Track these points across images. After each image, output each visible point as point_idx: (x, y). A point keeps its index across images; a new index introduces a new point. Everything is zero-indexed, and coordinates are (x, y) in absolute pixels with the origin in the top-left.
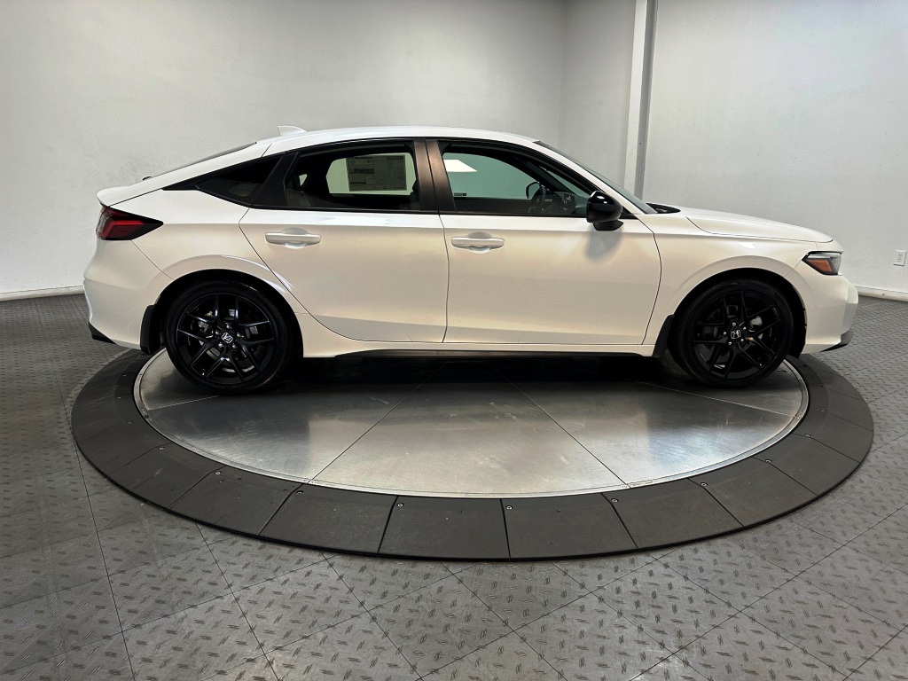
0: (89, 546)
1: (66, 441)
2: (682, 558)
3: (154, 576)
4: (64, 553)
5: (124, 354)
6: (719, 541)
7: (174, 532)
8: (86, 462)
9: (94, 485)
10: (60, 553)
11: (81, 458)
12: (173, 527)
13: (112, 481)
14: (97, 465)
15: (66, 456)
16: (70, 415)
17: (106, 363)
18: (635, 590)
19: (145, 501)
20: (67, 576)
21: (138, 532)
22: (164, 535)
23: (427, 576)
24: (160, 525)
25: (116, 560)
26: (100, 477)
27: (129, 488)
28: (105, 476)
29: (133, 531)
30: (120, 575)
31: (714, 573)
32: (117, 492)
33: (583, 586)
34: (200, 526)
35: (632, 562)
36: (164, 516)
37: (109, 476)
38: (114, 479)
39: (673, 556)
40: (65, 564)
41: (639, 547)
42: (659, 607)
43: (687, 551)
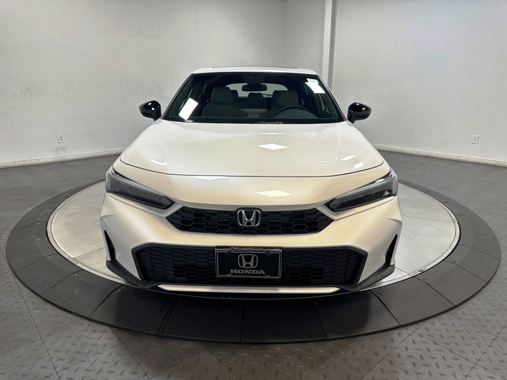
0: (38, 350)
2: (427, 330)
3: (90, 371)
4: (20, 357)
5: (34, 209)
6: (444, 316)
7: (96, 335)
8: (23, 286)
9: (32, 303)
10: (17, 357)
11: (19, 283)
12: (94, 331)
13: (44, 299)
14: (32, 289)
15: (7, 282)
16: (5, 252)
17: (23, 215)
18: (409, 354)
19: (71, 312)
20: (26, 376)
21: (71, 336)
22: (90, 338)
24: (86, 331)
25: (60, 359)
26: (35, 296)
27: (58, 304)
28: (39, 296)
29: (68, 336)
30: (65, 371)
31: (450, 339)
32: (50, 307)
33: (377, 355)
35: (400, 334)
37: (42, 295)
38: (46, 298)
39: (422, 328)
40: (23, 366)
41: (402, 324)
42: (428, 365)
43: (428, 324)
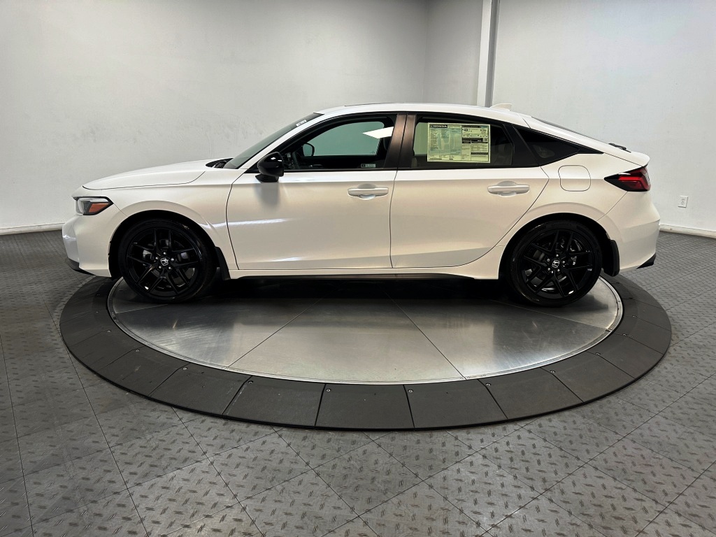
0: (91, 426)
1: (59, 346)
2: (540, 426)
3: (145, 447)
4: (71, 431)
6: (567, 413)
7: (155, 414)
9: (87, 380)
10: (69, 431)
12: (154, 410)
13: (101, 377)
17: (81, 285)
18: (509, 449)
19: (129, 391)
20: (77, 449)
21: (127, 414)
22: (148, 416)
23: (354, 442)
24: (144, 409)
25: (114, 435)
26: (91, 373)
27: (116, 381)
28: (95, 373)
29: (124, 414)
30: (119, 447)
31: (565, 436)
32: (106, 385)
33: (470, 447)
34: (175, 409)
35: (505, 429)
36: (146, 402)
37: (98, 372)
38: (102, 374)
39: (534, 424)
40: (75, 440)
41: (509, 418)
42: (527, 461)
43: (543, 420)
